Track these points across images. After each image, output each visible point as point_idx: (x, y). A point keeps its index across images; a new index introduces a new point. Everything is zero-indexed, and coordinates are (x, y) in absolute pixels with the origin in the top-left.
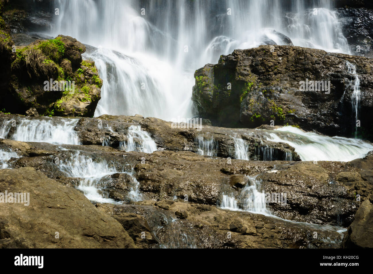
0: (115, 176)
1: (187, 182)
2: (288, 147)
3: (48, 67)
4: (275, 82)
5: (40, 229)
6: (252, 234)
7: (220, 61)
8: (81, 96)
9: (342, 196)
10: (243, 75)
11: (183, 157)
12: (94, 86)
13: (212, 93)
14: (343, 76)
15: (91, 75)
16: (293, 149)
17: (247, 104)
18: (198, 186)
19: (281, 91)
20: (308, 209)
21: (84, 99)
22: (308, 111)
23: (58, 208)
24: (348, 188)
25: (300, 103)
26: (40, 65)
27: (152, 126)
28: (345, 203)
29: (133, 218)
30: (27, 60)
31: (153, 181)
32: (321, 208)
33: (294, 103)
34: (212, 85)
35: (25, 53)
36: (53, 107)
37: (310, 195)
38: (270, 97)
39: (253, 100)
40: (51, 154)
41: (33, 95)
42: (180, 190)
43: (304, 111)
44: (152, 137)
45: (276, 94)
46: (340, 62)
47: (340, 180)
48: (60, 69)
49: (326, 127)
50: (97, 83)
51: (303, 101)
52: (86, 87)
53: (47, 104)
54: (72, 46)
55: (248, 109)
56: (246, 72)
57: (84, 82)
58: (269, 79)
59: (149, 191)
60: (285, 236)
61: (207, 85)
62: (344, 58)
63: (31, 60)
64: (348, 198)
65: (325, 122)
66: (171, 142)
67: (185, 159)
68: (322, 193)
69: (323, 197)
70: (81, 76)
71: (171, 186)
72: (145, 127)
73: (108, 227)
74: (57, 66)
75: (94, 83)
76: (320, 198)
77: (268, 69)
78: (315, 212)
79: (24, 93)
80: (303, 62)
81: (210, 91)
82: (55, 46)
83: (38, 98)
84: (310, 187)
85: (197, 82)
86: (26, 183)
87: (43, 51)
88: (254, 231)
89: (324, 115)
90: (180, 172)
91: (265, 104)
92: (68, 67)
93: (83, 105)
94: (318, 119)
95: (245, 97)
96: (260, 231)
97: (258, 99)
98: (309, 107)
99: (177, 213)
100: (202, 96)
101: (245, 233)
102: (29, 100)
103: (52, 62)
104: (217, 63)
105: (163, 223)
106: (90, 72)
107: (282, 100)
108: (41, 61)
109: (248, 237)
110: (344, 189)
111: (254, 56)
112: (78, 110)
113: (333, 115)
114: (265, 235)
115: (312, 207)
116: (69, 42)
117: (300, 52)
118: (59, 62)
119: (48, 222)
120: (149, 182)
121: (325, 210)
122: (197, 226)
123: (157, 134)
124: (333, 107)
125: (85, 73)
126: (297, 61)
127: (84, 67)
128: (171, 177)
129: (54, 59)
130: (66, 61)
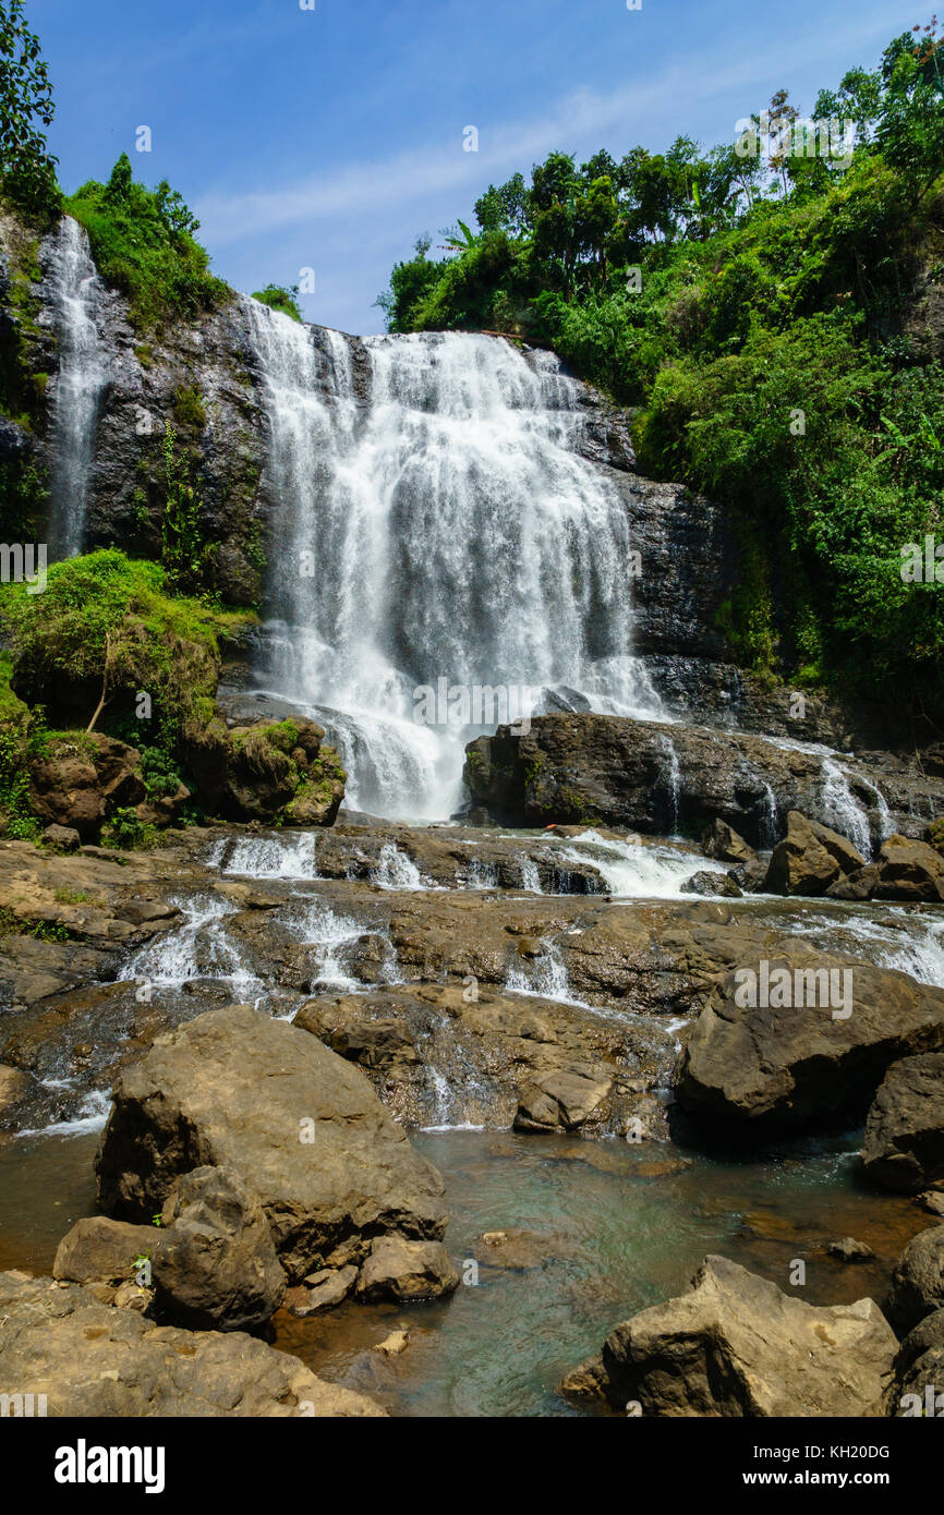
0: (364, 940)
1: (461, 951)
2: (591, 870)
3: (275, 761)
4: (570, 762)
5: (255, 1126)
6: (551, 1042)
7: (498, 732)
8: (319, 796)
9: (669, 970)
10: (527, 752)
11: (455, 903)
12: (336, 781)
13: (488, 773)
14: (656, 755)
15: (331, 768)
16: (598, 872)
17: (535, 791)
18: (476, 957)
19: (577, 775)
20: (624, 990)
21: (323, 800)
22: (613, 800)
23: (283, 1074)
24: (676, 957)
25: (603, 789)
26: (265, 758)
27: (413, 845)
28: (673, 979)
29: (389, 1028)
30: (249, 753)
31: (416, 948)
32: (641, 988)
33: (595, 790)
34: (488, 764)
35: (245, 742)
36: (282, 813)
37: (626, 968)
38: (563, 782)
39: (541, 786)
40: (275, 906)
41: (256, 797)
42: (451, 962)
43: (608, 801)
44: (412, 860)
45: (571, 778)
46: (652, 736)
47: (665, 945)
48: (292, 762)
49: (637, 821)
50: (340, 778)
51: (606, 786)
52: (326, 783)
53: (275, 808)
54: (307, 730)
55: (535, 798)
56: (531, 749)
57: (322, 777)
58: (561, 758)
59: (410, 963)
60: (596, 1043)
61: (482, 764)
62: (657, 729)
63: (253, 751)
64: (678, 971)
65: (635, 814)
66: (437, 867)
67: (455, 906)
68: (641, 964)
69: (644, 971)
70: (319, 769)
71: (439, 957)
72: (403, 846)
73: (353, 1098)
74: (287, 758)
75: (336, 777)
76: (640, 973)
77: (560, 744)
78: (634, 993)
79: (245, 796)
80: (605, 734)
81: (486, 771)
82: (286, 732)
83: (262, 801)
84: (626, 958)
85: (469, 759)
86: (237, 1034)
87: (269, 740)
88: (554, 1037)
89: (634, 805)
90: (451, 933)
91: (558, 791)
92: (302, 758)
93: (321, 809)
94: (627, 811)
95: (531, 781)
96: (562, 1037)
97: (549, 785)
98: (615, 795)
99: (448, 1010)
100: (476, 778)
101: (542, 1042)
102: (251, 804)
103: (281, 753)
104: (494, 735)
105: (429, 1030)
106: (330, 763)
107: (579, 786)
108: (267, 752)
109: (546, 1047)
110: (670, 959)
111: (542, 727)
112: (315, 815)
113: (645, 805)
114: (570, 1044)
115: (629, 986)
116: (303, 726)
117: (601, 722)
118: (289, 752)
119: (268, 1108)
120: (410, 950)
121: (646, 990)
122: (476, 1033)
123: (418, 857)
124: (645, 795)
125: (323, 765)
126: (597, 734)
127: (322, 757)
128: (440, 941)
129: (283, 750)
130: (299, 751)
